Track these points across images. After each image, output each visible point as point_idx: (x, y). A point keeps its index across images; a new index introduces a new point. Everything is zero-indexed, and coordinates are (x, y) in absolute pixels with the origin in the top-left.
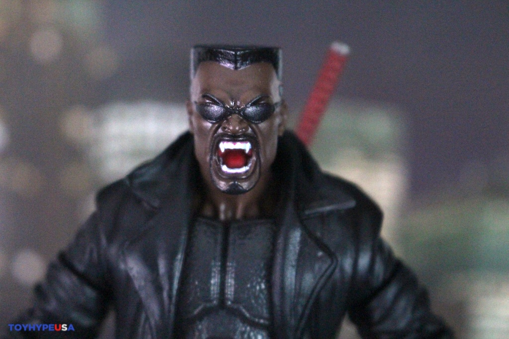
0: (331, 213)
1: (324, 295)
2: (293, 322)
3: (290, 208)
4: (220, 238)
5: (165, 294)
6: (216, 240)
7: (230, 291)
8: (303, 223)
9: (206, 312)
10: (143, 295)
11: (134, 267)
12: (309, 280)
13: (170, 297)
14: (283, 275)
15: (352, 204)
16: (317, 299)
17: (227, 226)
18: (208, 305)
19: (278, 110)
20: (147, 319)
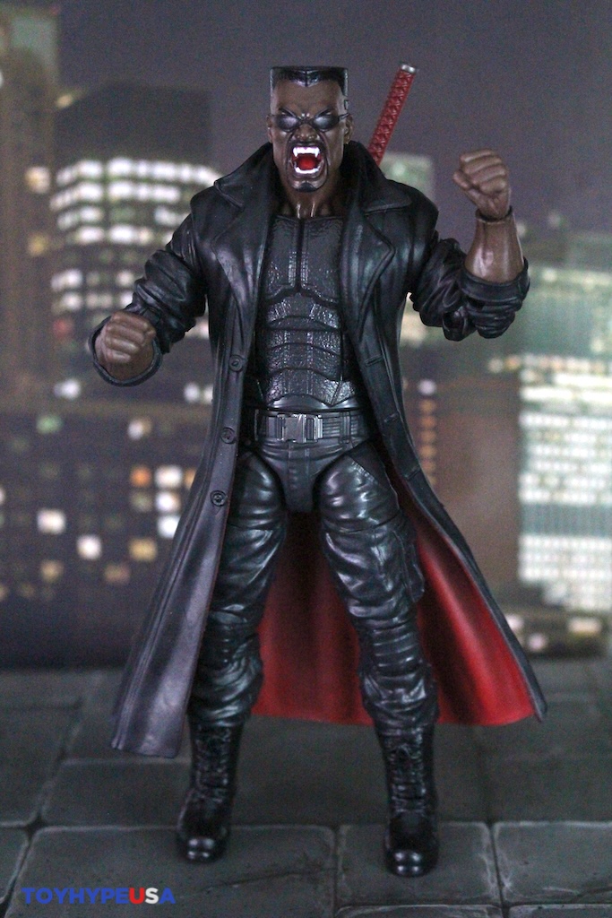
0: (390, 210)
1: (384, 280)
2: (357, 300)
3: (355, 209)
4: (296, 231)
5: (250, 278)
6: (292, 235)
7: (304, 276)
8: (366, 219)
9: (285, 294)
10: (231, 279)
11: (224, 258)
12: (369, 267)
13: (254, 280)
14: (349, 263)
15: (407, 202)
16: (378, 284)
17: (302, 222)
18: (287, 287)
19: (343, 121)
20: (236, 300)
